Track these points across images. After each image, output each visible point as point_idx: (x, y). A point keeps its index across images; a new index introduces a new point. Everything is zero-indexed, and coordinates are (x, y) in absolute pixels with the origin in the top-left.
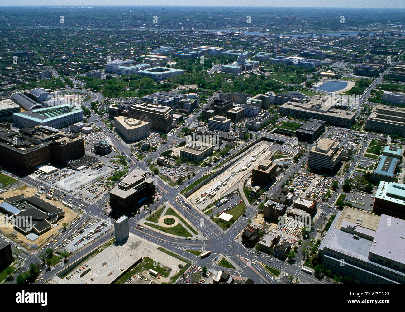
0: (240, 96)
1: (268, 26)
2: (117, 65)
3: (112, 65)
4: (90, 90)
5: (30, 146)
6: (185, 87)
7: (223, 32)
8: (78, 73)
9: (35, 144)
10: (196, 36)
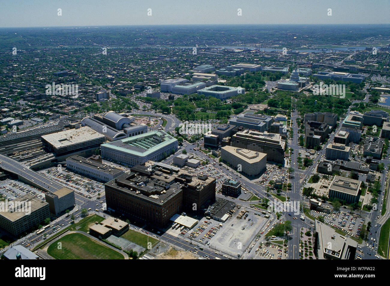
0: (331, 117)
1: (274, 42)
2: (173, 84)
3: (168, 85)
4: (158, 112)
5: (162, 193)
6: (255, 107)
7: (240, 49)
8: (133, 93)
9: (166, 190)
10: (218, 53)
